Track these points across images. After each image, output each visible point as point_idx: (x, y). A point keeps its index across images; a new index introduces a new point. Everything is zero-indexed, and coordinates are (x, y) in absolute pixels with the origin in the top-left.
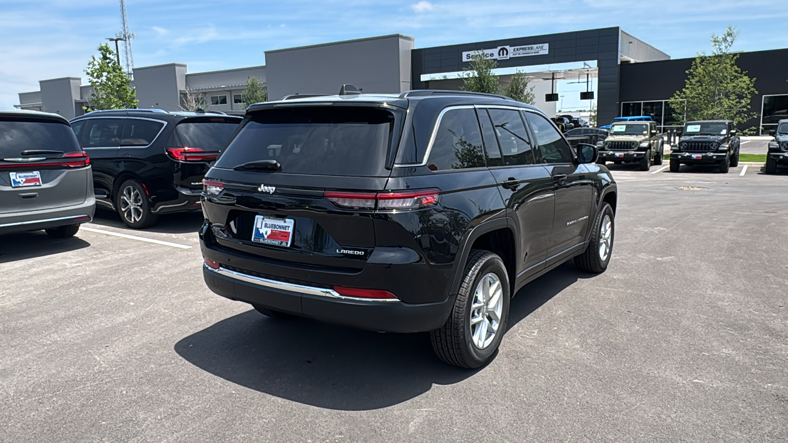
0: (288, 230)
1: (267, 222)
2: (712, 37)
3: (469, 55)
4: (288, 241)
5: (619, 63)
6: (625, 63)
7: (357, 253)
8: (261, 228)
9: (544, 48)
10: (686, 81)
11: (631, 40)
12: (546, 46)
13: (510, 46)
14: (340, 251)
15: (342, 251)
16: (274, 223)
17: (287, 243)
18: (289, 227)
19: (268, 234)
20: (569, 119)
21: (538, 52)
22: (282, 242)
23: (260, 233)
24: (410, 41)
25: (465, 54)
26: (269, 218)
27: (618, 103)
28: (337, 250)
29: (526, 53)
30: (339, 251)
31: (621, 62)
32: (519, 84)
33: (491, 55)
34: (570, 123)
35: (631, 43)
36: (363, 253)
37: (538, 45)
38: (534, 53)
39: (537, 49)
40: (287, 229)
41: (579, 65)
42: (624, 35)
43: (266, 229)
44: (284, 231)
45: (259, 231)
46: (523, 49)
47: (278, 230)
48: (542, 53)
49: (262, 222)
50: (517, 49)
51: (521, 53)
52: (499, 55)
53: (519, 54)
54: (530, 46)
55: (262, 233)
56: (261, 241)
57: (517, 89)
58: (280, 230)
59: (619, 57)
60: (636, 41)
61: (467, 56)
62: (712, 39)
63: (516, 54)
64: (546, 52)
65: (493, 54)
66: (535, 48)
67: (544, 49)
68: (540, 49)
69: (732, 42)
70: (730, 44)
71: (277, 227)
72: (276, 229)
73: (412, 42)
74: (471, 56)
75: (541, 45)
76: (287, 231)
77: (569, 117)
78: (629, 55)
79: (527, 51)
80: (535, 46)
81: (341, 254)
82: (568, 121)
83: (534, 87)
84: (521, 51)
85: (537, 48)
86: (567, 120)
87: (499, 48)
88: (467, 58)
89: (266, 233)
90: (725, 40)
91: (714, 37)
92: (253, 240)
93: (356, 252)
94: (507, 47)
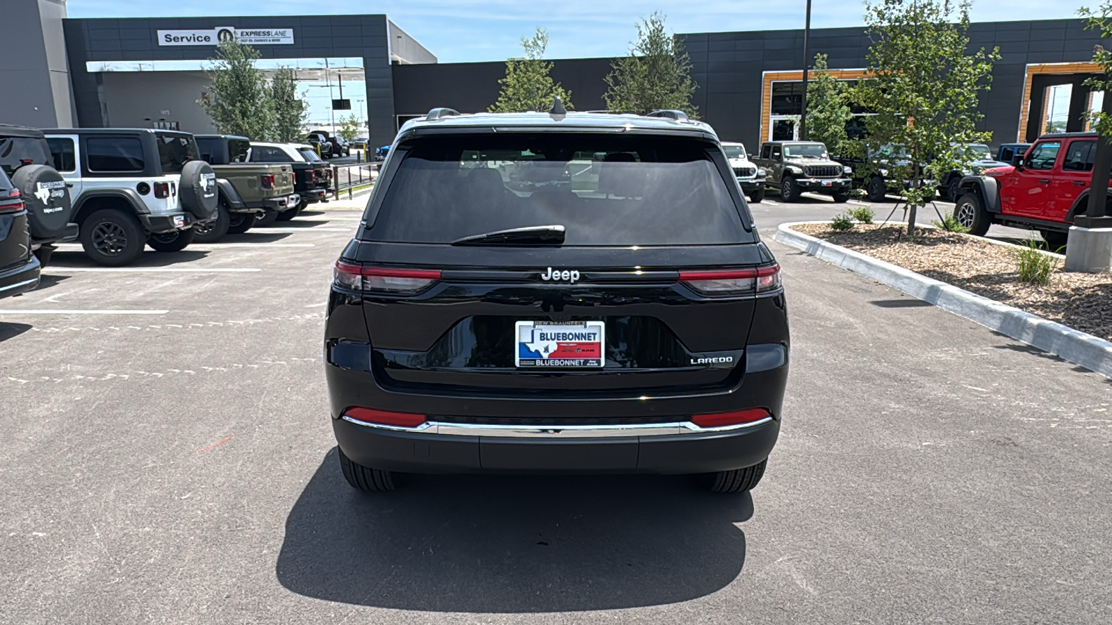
0: (594, 339)
1: (544, 332)
2: (522, 40)
3: (170, 36)
4: (600, 357)
5: (390, 63)
6: (395, 63)
7: (722, 360)
8: (533, 342)
9: (287, 35)
10: (501, 92)
11: (400, 35)
12: (290, 32)
13: (235, 28)
14: (697, 361)
15: (699, 360)
16: (562, 332)
17: (599, 362)
18: (595, 334)
19: (551, 351)
20: (324, 136)
21: (279, 40)
22: (586, 362)
23: (532, 352)
24: (58, 5)
25: (161, 34)
26: (549, 324)
27: (394, 115)
28: (692, 360)
29: (261, 41)
30: (694, 361)
31: (393, 62)
32: (286, 86)
33: (205, 39)
34: (326, 141)
35: (399, 37)
36: (731, 358)
37: (278, 30)
38: (273, 40)
39: (276, 36)
40: (592, 338)
41: (337, 63)
42: (393, 27)
43: (545, 343)
44: (587, 341)
45: (528, 348)
46: (255, 33)
47: (573, 341)
48: (283, 41)
49: (533, 332)
50: (247, 34)
51: (253, 40)
52: (219, 39)
53: (251, 41)
54: (266, 30)
55: (537, 351)
56: (539, 363)
57: (284, 93)
58: (577, 341)
59: (390, 56)
60: (404, 35)
61: (166, 36)
62: (522, 42)
63: (246, 41)
64: (291, 41)
65: (209, 38)
66: (273, 34)
67: (287, 37)
68: (280, 36)
69: (544, 48)
70: (542, 49)
71: (571, 337)
72: (568, 341)
73: (62, 6)
74: (172, 38)
75: (282, 30)
76: (592, 341)
77: (325, 134)
78: (399, 55)
79: (261, 37)
80: (273, 31)
81: (698, 365)
82: (324, 139)
83: (307, 92)
84: (253, 35)
85: (276, 34)
86: (321, 137)
87: (218, 29)
88: (166, 41)
89: (546, 350)
90: (535, 44)
91: (524, 41)
92: (517, 364)
93: (720, 359)
94: (231, 29)
